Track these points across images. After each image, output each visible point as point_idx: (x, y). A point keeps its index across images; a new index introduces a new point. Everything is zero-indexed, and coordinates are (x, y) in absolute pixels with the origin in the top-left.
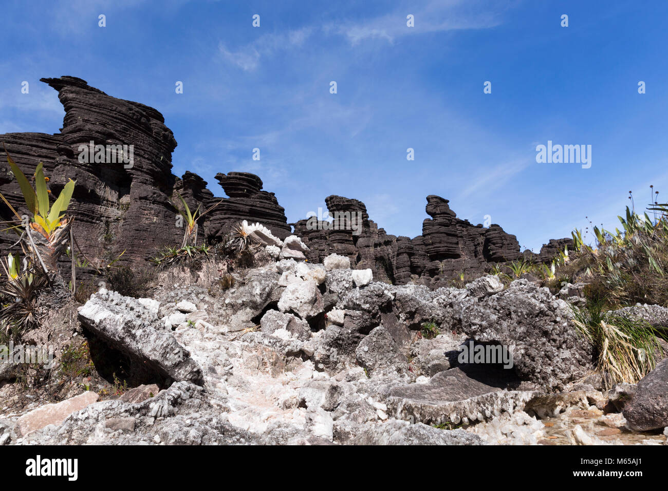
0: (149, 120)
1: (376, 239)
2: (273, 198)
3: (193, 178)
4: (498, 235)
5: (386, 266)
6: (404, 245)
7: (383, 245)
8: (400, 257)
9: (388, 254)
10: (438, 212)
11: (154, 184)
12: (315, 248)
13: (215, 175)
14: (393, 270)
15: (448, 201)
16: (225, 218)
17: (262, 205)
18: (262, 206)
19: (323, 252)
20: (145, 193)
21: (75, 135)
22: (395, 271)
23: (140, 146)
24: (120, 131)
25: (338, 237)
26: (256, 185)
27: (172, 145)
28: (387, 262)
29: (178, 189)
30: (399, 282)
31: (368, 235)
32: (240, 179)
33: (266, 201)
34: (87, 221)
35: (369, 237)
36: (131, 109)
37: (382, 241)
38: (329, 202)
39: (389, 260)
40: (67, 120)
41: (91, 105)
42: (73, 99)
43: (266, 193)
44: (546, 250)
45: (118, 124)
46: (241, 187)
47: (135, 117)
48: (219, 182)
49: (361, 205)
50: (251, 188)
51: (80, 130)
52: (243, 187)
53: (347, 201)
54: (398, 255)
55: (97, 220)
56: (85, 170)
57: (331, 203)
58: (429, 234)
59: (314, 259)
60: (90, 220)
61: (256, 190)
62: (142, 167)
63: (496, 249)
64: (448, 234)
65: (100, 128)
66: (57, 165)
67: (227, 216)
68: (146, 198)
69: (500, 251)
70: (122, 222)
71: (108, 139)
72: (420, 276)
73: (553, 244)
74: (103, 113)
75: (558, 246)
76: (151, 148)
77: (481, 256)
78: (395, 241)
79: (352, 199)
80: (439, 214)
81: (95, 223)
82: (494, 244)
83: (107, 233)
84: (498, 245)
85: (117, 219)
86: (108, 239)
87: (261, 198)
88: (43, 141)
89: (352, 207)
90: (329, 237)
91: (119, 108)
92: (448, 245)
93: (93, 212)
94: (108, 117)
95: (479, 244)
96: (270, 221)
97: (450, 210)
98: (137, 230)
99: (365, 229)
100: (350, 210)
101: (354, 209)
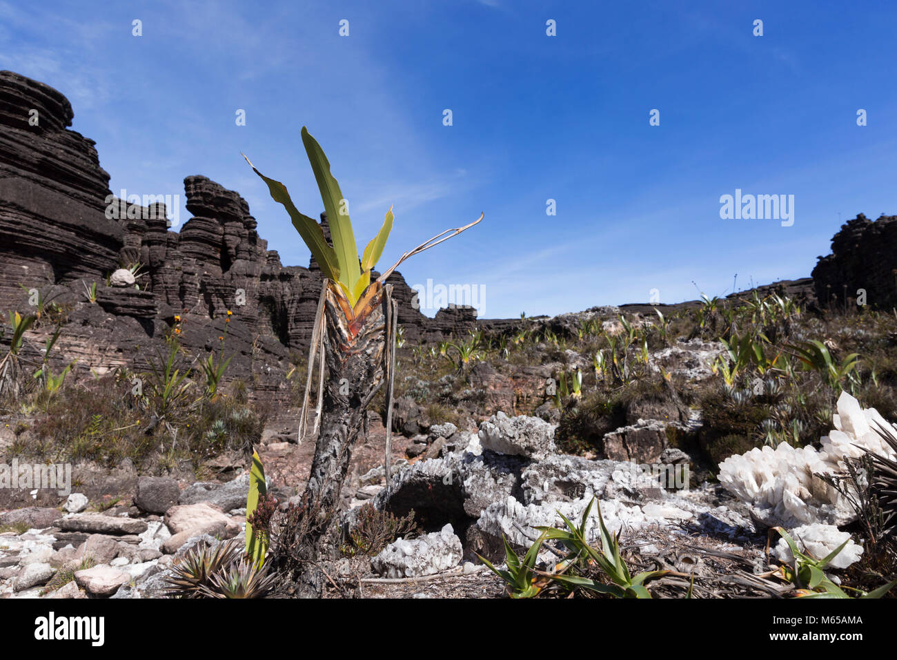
1: (263, 266)
2: (92, 151)
4: (400, 286)
5: (274, 313)
6: (314, 287)
7: (276, 280)
8: (304, 304)
9: (282, 296)
12: (174, 266)
14: (287, 321)
17: (70, 158)
18: (69, 160)
19: (191, 277)
22: (291, 324)
25: (197, 249)
26: (61, 117)
28: (279, 307)
30: (296, 343)
31: (253, 257)
32: (28, 92)
33: (76, 152)
35: (255, 261)
37: (276, 272)
38: (192, 186)
39: (283, 303)
43: (78, 136)
44: (443, 316)
49: (243, 204)
50: (47, 115)
53: (224, 193)
54: (301, 300)
57: (195, 188)
58: (317, 268)
59: (170, 286)
61: (58, 124)
73: (452, 310)
75: (457, 313)
78: (297, 275)
79: (233, 192)
87: (68, 143)
89: (231, 205)
96: (81, 193)
99: (249, 247)
100: (226, 208)
101: (233, 209)
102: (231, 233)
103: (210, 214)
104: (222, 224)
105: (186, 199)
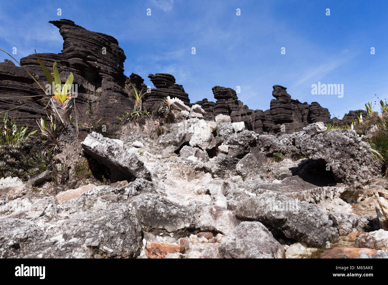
0: (110, 44)
1: (242, 111)
2: (182, 88)
3: (136, 77)
4: (317, 108)
5: (248, 127)
6: (259, 115)
7: (246, 115)
8: (257, 121)
9: (249, 121)
10: (280, 95)
11: (114, 81)
13: (148, 75)
14: (252, 129)
15: (286, 89)
16: (155, 100)
17: (176, 92)
19: (211, 119)
20: (110, 86)
21: (70, 54)
23: (106, 59)
24: (94, 51)
25: (220, 111)
26: (172, 81)
27: (123, 58)
28: (249, 125)
29: (128, 83)
31: (238, 109)
32: (163, 77)
33: (177, 90)
34: (79, 103)
36: (99, 37)
37: (246, 113)
38: (214, 90)
39: (250, 123)
40: (65, 45)
41: (77, 35)
42: (67, 33)
43: (177, 85)
44: (347, 117)
45: (93, 47)
46: (163, 82)
47: (102, 42)
48: (150, 79)
49: (233, 92)
50: (168, 82)
51: (72, 50)
52: (164, 82)
53: (225, 89)
54: (256, 120)
55: (84, 102)
56: (76, 73)
57: (216, 91)
58: (274, 108)
60: (81, 102)
61: (172, 84)
62: (107, 71)
63: (315, 117)
64: (286, 108)
65: (82, 49)
66: (61, 71)
67: (156, 99)
68: (110, 89)
69: (318, 118)
70: (98, 103)
71: (88, 55)
72: (268, 133)
73: (351, 113)
74: (84, 40)
76: (112, 60)
77: (306, 122)
78: (253, 112)
79: (228, 88)
80: (280, 96)
81: (84, 104)
82: (314, 114)
83: (90, 109)
84: (317, 115)
85: (95, 101)
86: (91, 113)
87: (175, 88)
88: (53, 58)
89: (228, 93)
90: (215, 111)
91: (93, 37)
92: (286, 115)
93: (82, 98)
94: (87, 43)
95: (305, 114)
97: (288, 94)
98: (107, 107)
99: (235, 106)
100: (227, 95)
101: (229, 94)
102: (229, 102)
103: (222, 98)
104: (227, 100)
105: (214, 95)
